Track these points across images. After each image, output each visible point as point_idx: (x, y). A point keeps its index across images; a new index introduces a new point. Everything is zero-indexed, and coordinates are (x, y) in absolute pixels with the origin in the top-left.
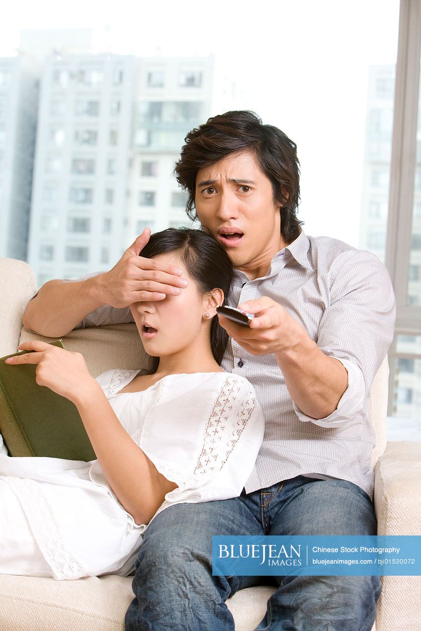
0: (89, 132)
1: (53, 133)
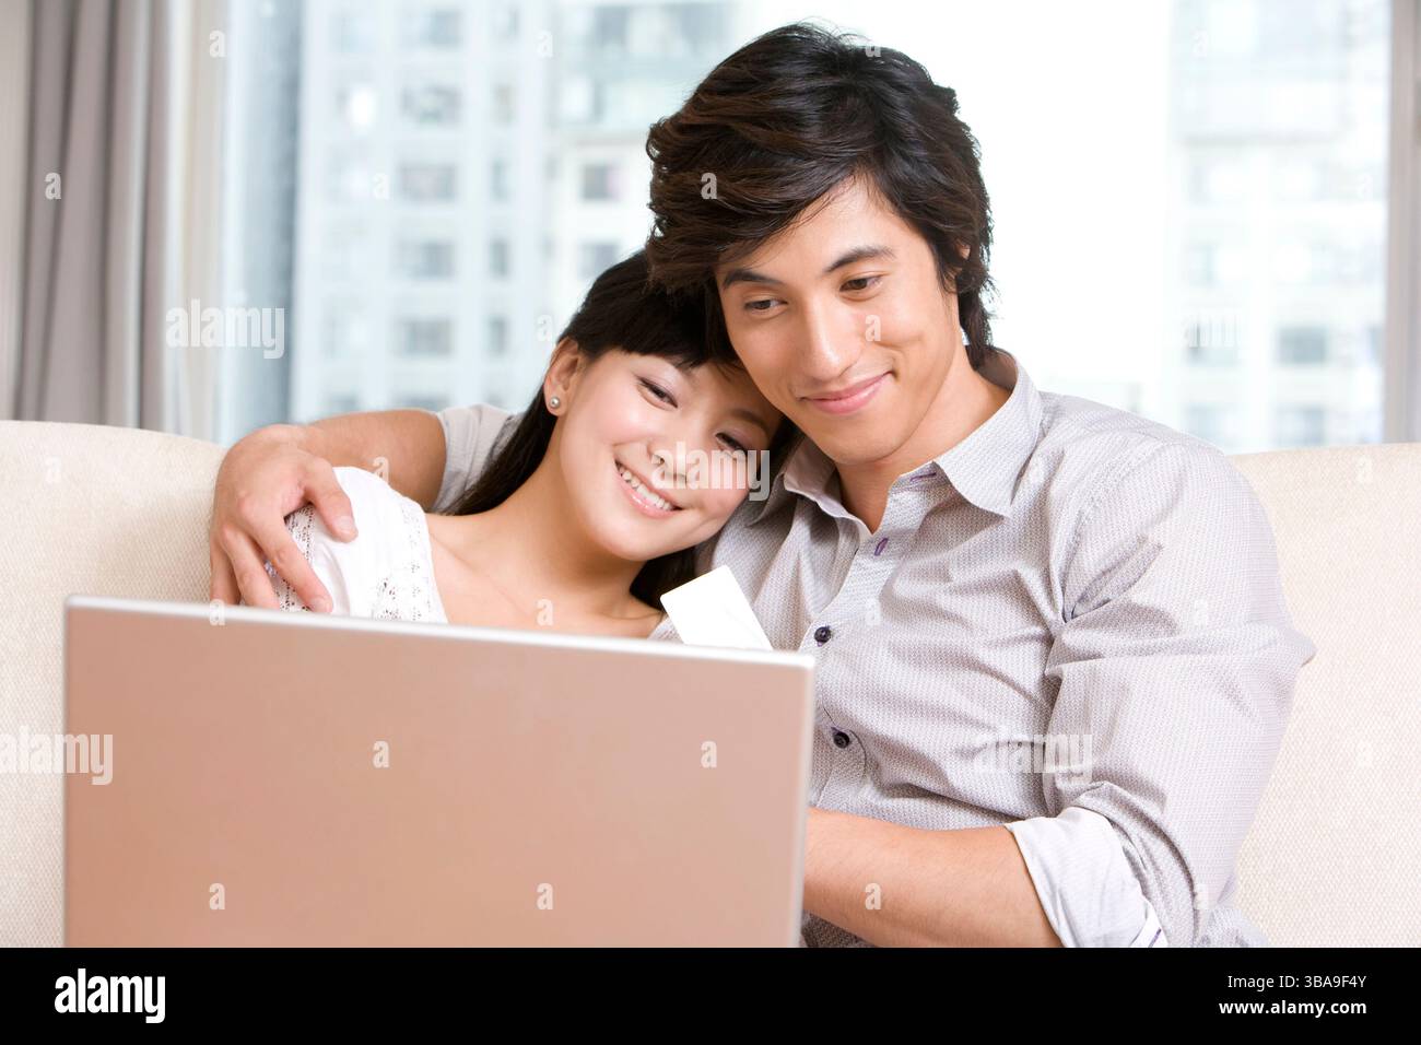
0: (438, 91)
1: (342, 99)
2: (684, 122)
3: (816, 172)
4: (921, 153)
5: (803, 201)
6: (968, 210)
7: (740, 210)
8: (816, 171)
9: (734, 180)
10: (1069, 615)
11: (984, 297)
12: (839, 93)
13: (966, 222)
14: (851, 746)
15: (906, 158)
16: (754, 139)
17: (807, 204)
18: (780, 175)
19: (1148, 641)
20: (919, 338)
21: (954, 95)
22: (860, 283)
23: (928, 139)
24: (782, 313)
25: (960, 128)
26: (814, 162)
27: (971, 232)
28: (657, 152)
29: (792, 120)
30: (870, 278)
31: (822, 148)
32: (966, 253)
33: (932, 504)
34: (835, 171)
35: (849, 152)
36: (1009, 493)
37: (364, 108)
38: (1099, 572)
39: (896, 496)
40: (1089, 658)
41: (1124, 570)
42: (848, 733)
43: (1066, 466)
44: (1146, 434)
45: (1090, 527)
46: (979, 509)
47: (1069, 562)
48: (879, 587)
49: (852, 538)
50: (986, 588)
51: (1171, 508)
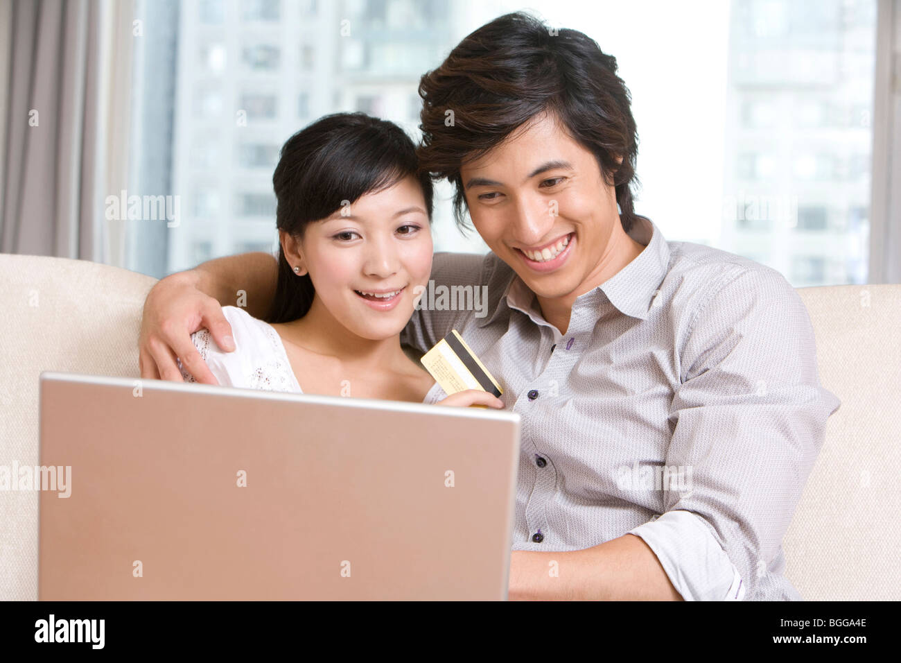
0: (266, 48)
1: (205, 52)
2: (441, 74)
3: (522, 106)
4: (591, 97)
5: (512, 125)
6: (620, 134)
7: (472, 130)
8: (520, 107)
9: (469, 111)
10: (684, 379)
11: (632, 186)
12: (539, 58)
13: (619, 141)
14: (547, 466)
15: (581, 100)
16: (482, 86)
17: (515, 128)
18: (499, 108)
19: (733, 397)
20: (592, 215)
21: (615, 60)
22: (551, 182)
23: (594, 88)
24: (502, 201)
25: (618, 81)
26: (520, 101)
27: (622, 148)
28: (425, 93)
29: (509, 74)
30: (558, 179)
31: (526, 92)
32: (620, 160)
33: (600, 315)
34: (533, 107)
35: (542, 95)
36: (647, 305)
37: (218, 58)
38: (702, 351)
39: (577, 311)
40: (696, 406)
41: (717, 351)
42: (546, 458)
43: (684, 285)
44: (735, 264)
45: (698, 322)
46: (629, 317)
47: (685, 346)
48: (569, 370)
49: (550, 338)
50: (631, 366)
51: (749, 310)
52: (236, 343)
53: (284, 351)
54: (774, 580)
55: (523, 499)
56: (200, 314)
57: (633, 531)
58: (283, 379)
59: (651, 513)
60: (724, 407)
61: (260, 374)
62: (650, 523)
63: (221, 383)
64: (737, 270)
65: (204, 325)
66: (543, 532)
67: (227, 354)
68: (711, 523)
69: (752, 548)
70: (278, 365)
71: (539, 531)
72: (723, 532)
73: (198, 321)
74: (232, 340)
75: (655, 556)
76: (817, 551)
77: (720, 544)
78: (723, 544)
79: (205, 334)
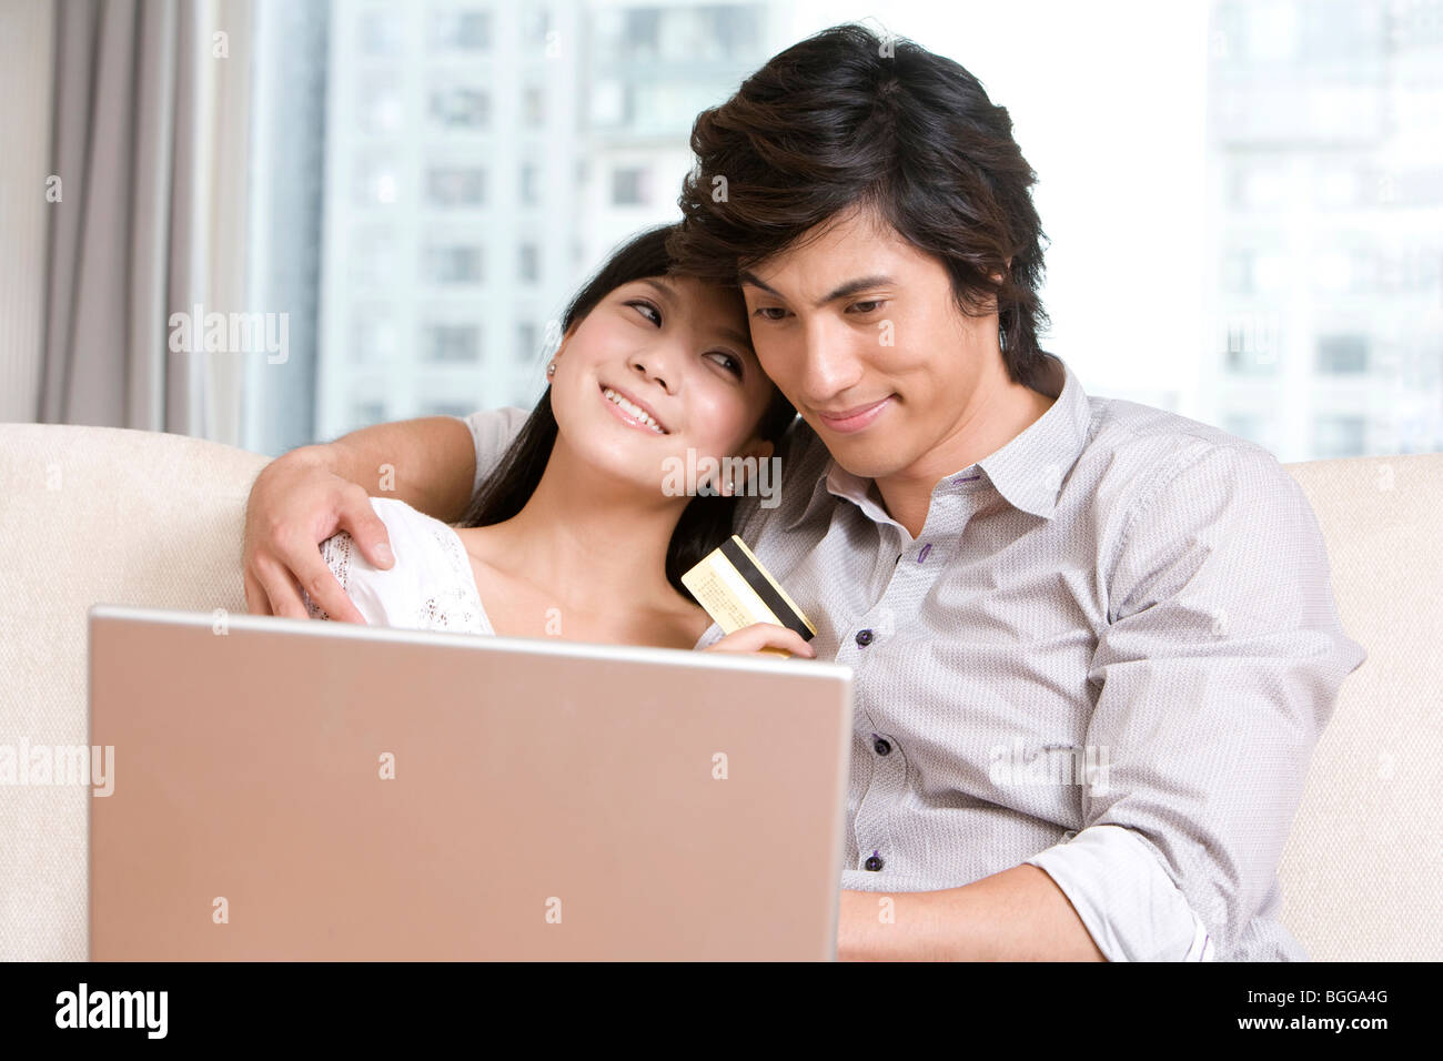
0: (467, 94)
1: (370, 101)
10: (1114, 617)
14: (892, 754)
22: (866, 306)
32: (998, 278)
33: (976, 508)
36: (1054, 496)
38: (1145, 574)
39: (940, 500)
40: (1134, 659)
41: (1171, 573)
42: (889, 740)
43: (1114, 467)
44: (1196, 436)
45: (1138, 528)
46: (1024, 513)
47: (1116, 563)
48: (923, 595)
49: (895, 543)
50: (1029, 593)
51: (1220, 511)
52: (395, 555)
53: (470, 572)
54: (1262, 930)
55: (852, 805)
56: (334, 511)
57: (1032, 860)
58: (467, 617)
59: (1061, 830)
60: (1180, 659)
61: (432, 608)
62: (1060, 847)
63: (369, 620)
64: (1201, 446)
65: (343, 527)
66: (882, 855)
67: (380, 572)
68: (1159, 846)
69: (1227, 885)
70: (462, 594)
71: (876, 853)
72: (1178, 860)
73: (332, 521)
74: (389, 550)
75: (1069, 901)
76: (1338, 881)
77: (1173, 881)
78: (1178, 881)
79: (345, 541)
